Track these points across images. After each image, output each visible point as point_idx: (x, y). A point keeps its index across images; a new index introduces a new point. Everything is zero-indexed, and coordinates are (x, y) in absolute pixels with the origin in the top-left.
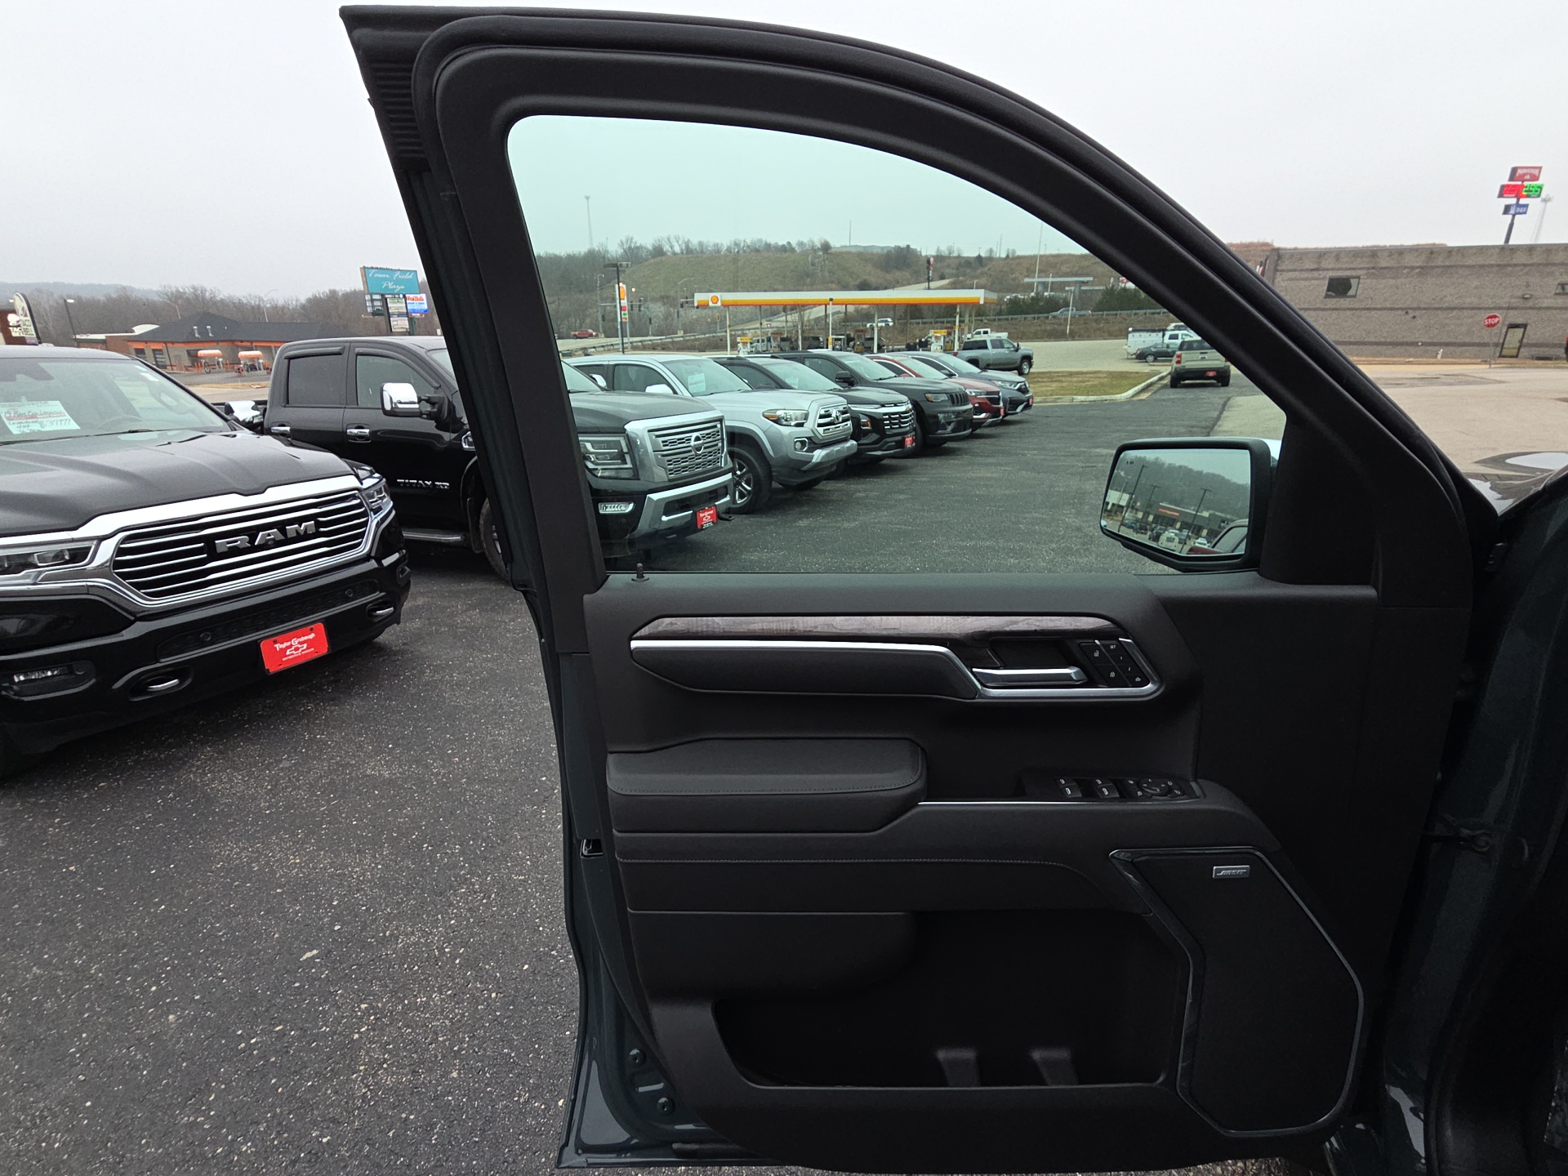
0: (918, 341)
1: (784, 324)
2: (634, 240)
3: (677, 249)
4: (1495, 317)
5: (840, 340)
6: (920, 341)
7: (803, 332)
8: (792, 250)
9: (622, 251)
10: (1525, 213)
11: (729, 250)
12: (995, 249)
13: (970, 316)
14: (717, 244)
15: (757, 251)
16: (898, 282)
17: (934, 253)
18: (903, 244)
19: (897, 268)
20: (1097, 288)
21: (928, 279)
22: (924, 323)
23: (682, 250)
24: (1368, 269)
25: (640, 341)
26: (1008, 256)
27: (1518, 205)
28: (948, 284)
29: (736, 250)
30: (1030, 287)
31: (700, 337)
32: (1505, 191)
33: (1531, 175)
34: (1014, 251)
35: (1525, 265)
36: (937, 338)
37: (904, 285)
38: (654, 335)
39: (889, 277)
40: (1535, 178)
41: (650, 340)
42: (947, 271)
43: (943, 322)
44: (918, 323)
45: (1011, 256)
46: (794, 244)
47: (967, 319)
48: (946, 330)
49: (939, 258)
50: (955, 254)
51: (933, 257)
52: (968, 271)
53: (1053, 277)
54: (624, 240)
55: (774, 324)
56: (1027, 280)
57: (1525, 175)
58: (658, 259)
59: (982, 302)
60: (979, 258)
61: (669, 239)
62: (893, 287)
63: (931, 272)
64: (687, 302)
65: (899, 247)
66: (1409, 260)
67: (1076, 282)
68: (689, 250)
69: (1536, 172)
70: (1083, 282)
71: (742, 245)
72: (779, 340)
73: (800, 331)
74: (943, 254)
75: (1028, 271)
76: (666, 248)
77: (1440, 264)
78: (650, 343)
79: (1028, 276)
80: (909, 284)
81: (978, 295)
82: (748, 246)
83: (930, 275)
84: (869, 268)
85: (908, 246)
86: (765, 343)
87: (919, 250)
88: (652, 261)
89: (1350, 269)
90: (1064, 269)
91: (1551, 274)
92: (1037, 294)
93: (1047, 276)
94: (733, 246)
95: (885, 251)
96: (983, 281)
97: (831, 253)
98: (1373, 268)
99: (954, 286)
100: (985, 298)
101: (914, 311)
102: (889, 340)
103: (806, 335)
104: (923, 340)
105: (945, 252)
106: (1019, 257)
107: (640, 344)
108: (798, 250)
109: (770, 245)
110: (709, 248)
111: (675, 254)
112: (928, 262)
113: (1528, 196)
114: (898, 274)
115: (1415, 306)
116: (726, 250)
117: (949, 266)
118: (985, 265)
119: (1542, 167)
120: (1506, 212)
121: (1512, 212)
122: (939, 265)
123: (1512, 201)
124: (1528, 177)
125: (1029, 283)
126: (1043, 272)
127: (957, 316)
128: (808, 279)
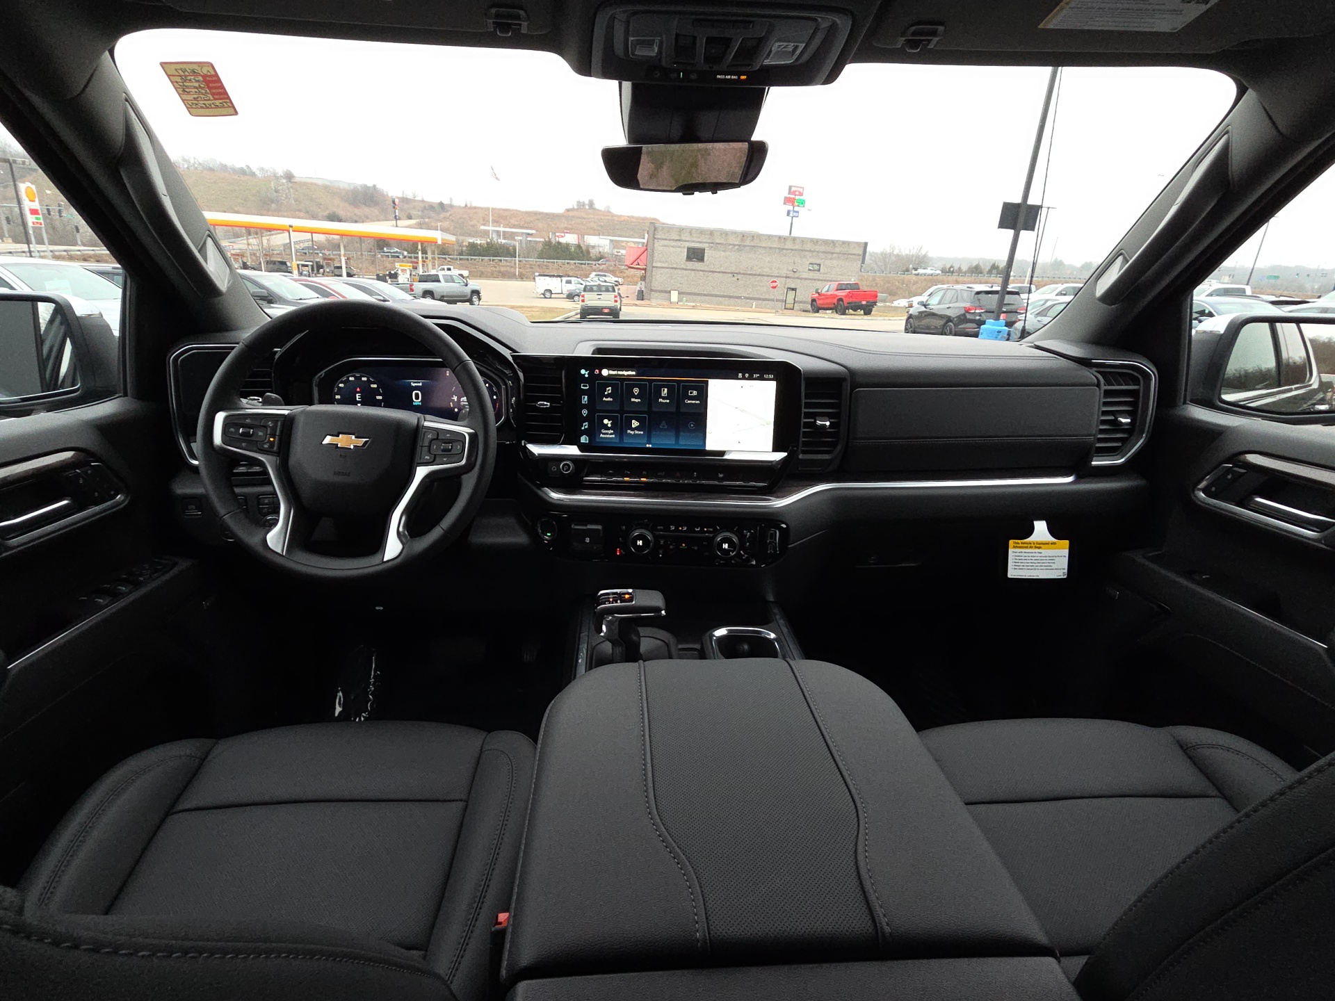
0: (388, 273)
1: (249, 247)
4: (776, 282)
5: (307, 266)
6: (390, 273)
8: (253, 174)
10: (797, 217)
13: (432, 253)
15: (212, 170)
16: (368, 218)
17: (401, 196)
18: (370, 184)
19: (365, 204)
20: (538, 240)
21: (396, 217)
24: (709, 243)
25: (65, 251)
26: (466, 206)
27: (794, 211)
28: (416, 223)
29: (186, 166)
30: (486, 233)
32: (788, 201)
33: (800, 192)
35: (792, 250)
36: (403, 270)
37: (374, 221)
38: (84, 245)
39: (357, 211)
40: (801, 194)
41: (79, 251)
42: (414, 212)
43: (410, 258)
45: (469, 206)
46: (254, 169)
47: (429, 255)
48: (411, 264)
49: (405, 200)
50: (419, 198)
51: (398, 198)
52: (432, 214)
53: (503, 227)
55: (236, 246)
56: (482, 227)
57: (796, 191)
59: (440, 242)
60: (441, 204)
63: (397, 211)
65: (365, 186)
66: (732, 240)
67: (523, 233)
69: (801, 190)
70: (529, 234)
73: (262, 255)
74: (408, 197)
75: (484, 220)
77: (748, 244)
78: (79, 253)
79: (484, 225)
80: (379, 221)
81: (438, 236)
82: (200, 164)
83: (397, 214)
84: (337, 201)
85: (374, 186)
87: (384, 190)
89: (699, 242)
90: (513, 221)
91: (805, 256)
92: (491, 240)
93: (500, 226)
94: (181, 162)
95: (352, 188)
96: (446, 224)
97: (295, 182)
98: (712, 243)
99: (420, 226)
100: (442, 239)
101: (382, 243)
102: (360, 269)
104: (393, 272)
105: (410, 196)
106: (475, 208)
107: (65, 253)
108: (258, 173)
109: (226, 166)
112: (394, 202)
113: (798, 206)
114: (366, 210)
115: (737, 272)
117: (414, 208)
118: (447, 211)
119: (803, 188)
120: (788, 214)
121: (791, 215)
122: (406, 206)
123: (791, 208)
124: (797, 193)
125: (484, 230)
126: (496, 222)
127: (420, 253)
128: (273, 205)
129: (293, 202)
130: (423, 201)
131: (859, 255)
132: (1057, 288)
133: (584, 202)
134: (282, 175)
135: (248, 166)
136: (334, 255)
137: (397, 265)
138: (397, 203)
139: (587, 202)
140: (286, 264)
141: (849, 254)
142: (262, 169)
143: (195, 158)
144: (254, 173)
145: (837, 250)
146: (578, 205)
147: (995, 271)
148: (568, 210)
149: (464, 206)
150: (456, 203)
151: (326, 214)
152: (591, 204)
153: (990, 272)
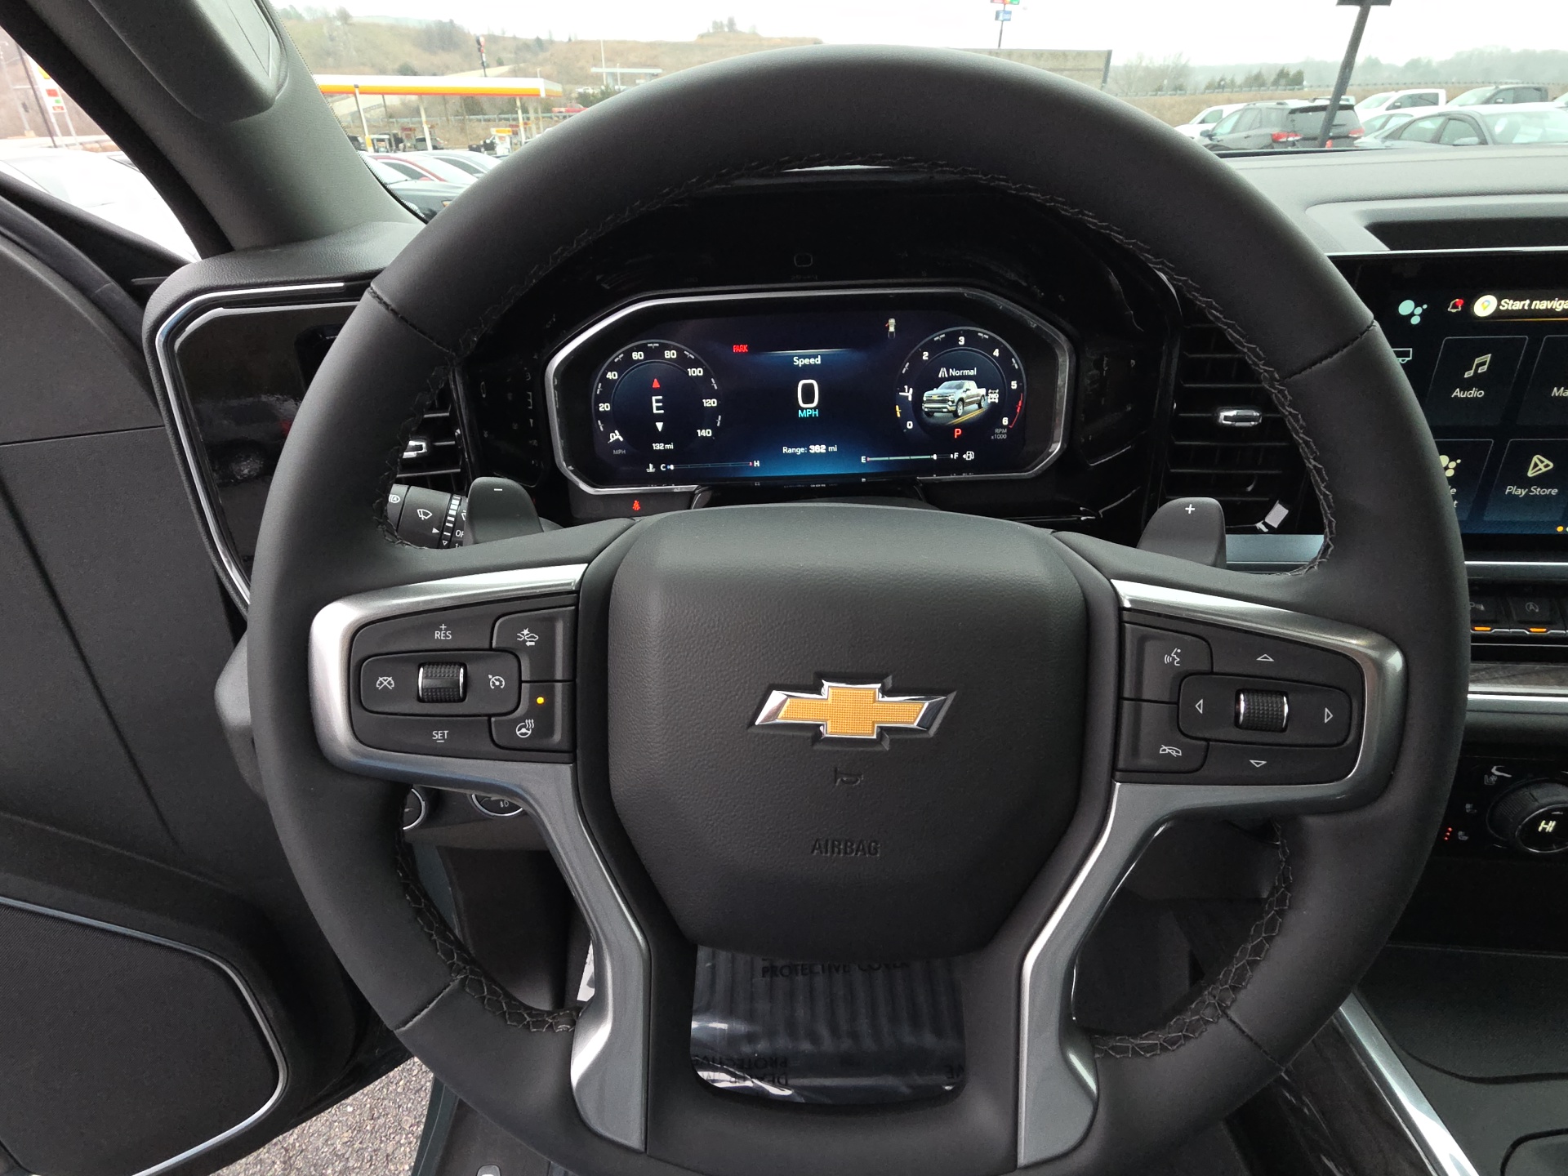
0: (482, 143)
5: (383, 140)
6: (485, 142)
8: (299, 17)
10: (1009, 20)
13: (536, 112)
16: (448, 66)
17: (486, 33)
18: (446, 20)
19: (443, 49)
21: (483, 64)
22: (489, 120)
26: (570, 40)
27: (1005, 12)
28: (510, 71)
30: (597, 79)
36: (501, 138)
37: (457, 72)
39: (434, 59)
42: (505, 56)
43: (508, 119)
44: (480, 120)
45: (573, 39)
46: (300, 10)
47: (532, 115)
48: (510, 129)
49: (492, 39)
51: (483, 36)
52: (528, 56)
53: (622, 66)
56: (594, 70)
59: (544, 94)
60: (538, 41)
62: (443, 74)
63: (484, 55)
65: (440, 22)
67: (646, 74)
74: (496, 34)
75: (594, 59)
79: (595, 66)
80: (462, 71)
81: (538, 85)
83: (484, 59)
84: (407, 47)
85: (451, 22)
87: (464, 27)
90: (632, 58)
92: (607, 87)
93: (615, 66)
95: (424, 26)
96: (548, 68)
97: (353, 25)
99: (515, 73)
100: (546, 90)
101: (472, 103)
102: (448, 140)
104: (489, 140)
105: (498, 33)
106: (582, 42)
108: (307, 16)
112: (478, 42)
114: (446, 57)
117: (505, 49)
118: (547, 50)
120: (997, 18)
121: (1001, 18)
122: (494, 47)
123: (1000, 7)
125: (597, 74)
126: (610, 61)
127: (520, 112)
128: (330, 59)
129: (354, 53)
130: (515, 38)
131: (1099, 70)
132: (1388, 99)
133: (721, 22)
134: (335, 15)
135: (291, 6)
136: (413, 123)
137: (493, 131)
138: (482, 44)
139: (725, 22)
140: (358, 141)
141: (1086, 70)
142: (309, 9)
144: (300, 15)
145: (1070, 64)
146: (714, 28)
148: (702, 36)
149: (566, 40)
150: (556, 38)
151: (396, 66)
152: (731, 23)
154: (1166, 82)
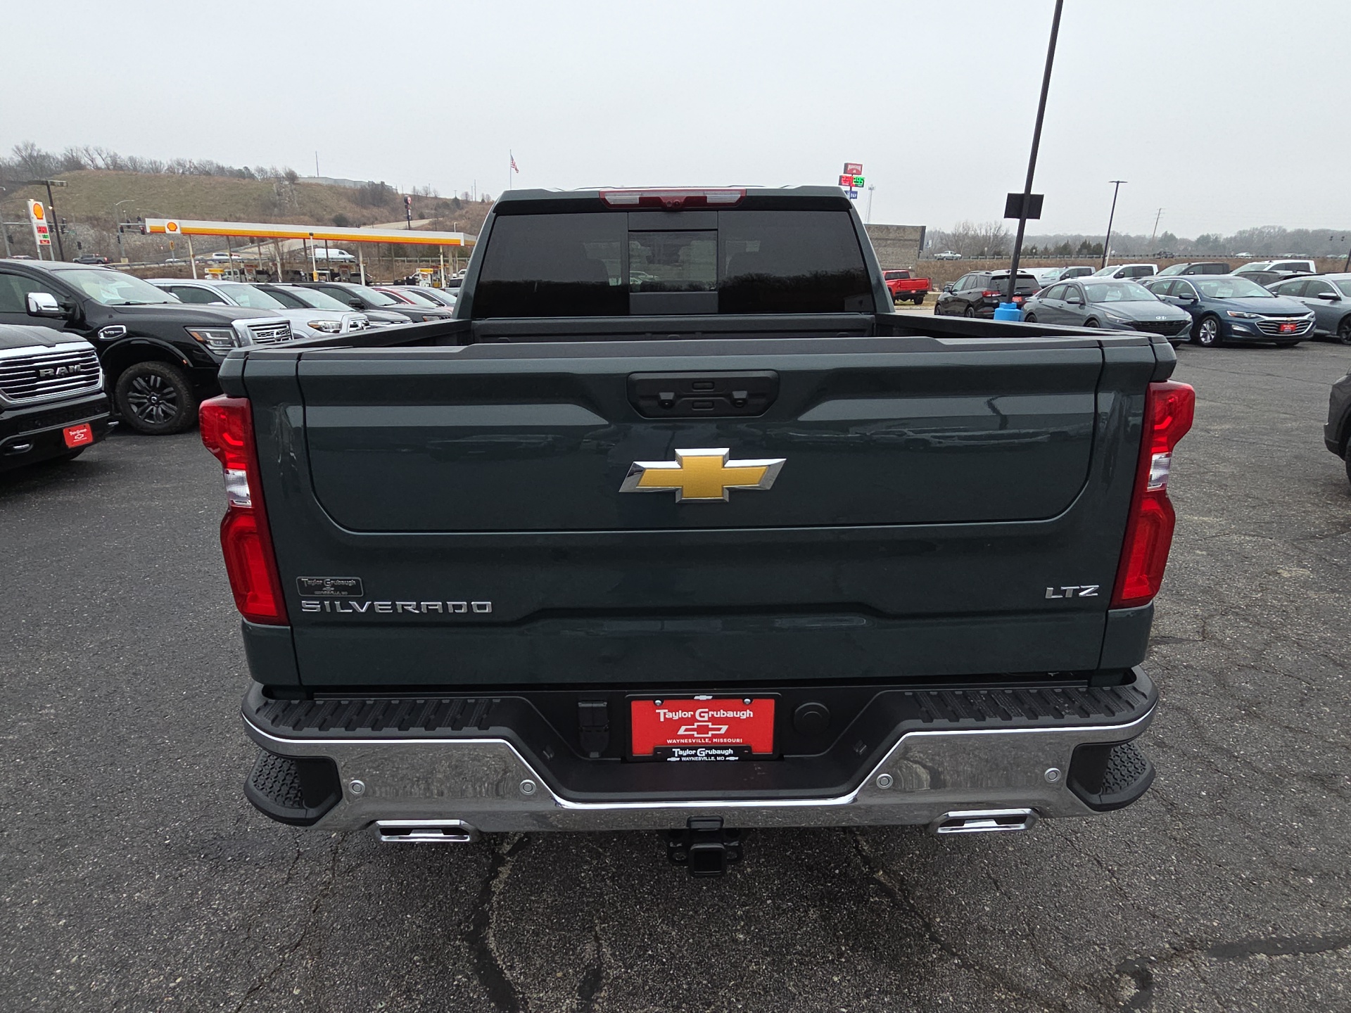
0: (405, 279)
1: (257, 257)
2: (36, 148)
3: (100, 163)
6: (408, 278)
7: (283, 265)
8: (252, 176)
9: (20, 159)
10: (856, 198)
11: (171, 169)
12: (470, 194)
13: (454, 256)
14: (155, 162)
15: (208, 173)
16: (377, 219)
17: (410, 192)
18: (377, 181)
19: (374, 205)
21: (408, 217)
22: (410, 261)
23: (107, 164)
26: (483, 201)
27: (851, 192)
28: (429, 224)
29: (181, 171)
31: (152, 266)
33: (857, 170)
34: (489, 197)
36: (423, 276)
37: (384, 223)
39: (365, 212)
40: (859, 173)
42: (426, 211)
43: (428, 261)
44: (404, 261)
45: (486, 200)
46: (252, 169)
47: (451, 259)
48: (432, 269)
49: (416, 197)
50: (432, 195)
51: (410, 196)
52: (447, 212)
54: (21, 146)
57: (853, 169)
58: (76, 173)
59: (462, 244)
60: (456, 200)
61: (87, 151)
62: (372, 223)
63: (409, 211)
64: (129, 227)
65: (373, 183)
68: (116, 166)
69: (859, 168)
71: (188, 166)
72: (254, 272)
73: (279, 265)
74: (420, 194)
76: (85, 160)
80: (389, 222)
81: (458, 237)
82: (195, 167)
83: (409, 214)
84: (343, 203)
85: (383, 183)
86: (238, 276)
87: (394, 187)
88: (67, 174)
94: (176, 166)
95: (359, 187)
96: (462, 223)
97: (299, 184)
99: (434, 227)
100: (465, 241)
101: (397, 249)
103: (287, 268)
104: (411, 277)
105: (422, 193)
108: (258, 175)
109: (223, 168)
110: (145, 166)
111: (98, 168)
112: (406, 201)
113: (856, 186)
114: (375, 211)
116: (168, 169)
117: (427, 206)
118: (462, 208)
119: (861, 165)
122: (417, 205)
124: (855, 171)
127: (441, 256)
128: (276, 209)
129: (297, 205)
130: (436, 198)
135: (246, 168)
137: (416, 269)
138: (409, 202)
141: (904, 240)
142: (261, 171)
143: (190, 162)
145: (892, 236)
147: (1085, 251)
149: (479, 200)
150: (472, 199)
151: (332, 217)
153: (1080, 252)
154: (986, 249)
